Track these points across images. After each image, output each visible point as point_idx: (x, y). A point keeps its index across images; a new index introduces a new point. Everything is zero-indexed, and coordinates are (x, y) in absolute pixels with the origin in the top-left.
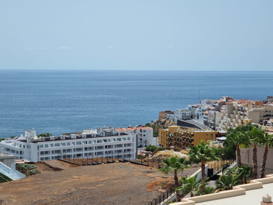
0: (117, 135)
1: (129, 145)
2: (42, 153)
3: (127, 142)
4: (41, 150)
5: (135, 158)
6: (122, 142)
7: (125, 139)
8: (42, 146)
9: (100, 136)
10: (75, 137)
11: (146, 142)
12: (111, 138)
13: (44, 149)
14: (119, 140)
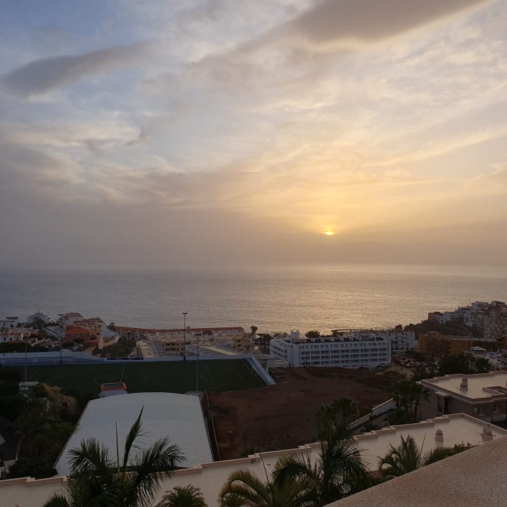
0: (373, 339)
1: (384, 349)
2: (303, 353)
3: (382, 347)
4: (302, 350)
5: (390, 362)
6: (378, 347)
7: (380, 344)
8: (303, 347)
9: (357, 340)
10: (334, 340)
11: (407, 344)
12: (367, 343)
13: (305, 350)
14: (375, 344)
